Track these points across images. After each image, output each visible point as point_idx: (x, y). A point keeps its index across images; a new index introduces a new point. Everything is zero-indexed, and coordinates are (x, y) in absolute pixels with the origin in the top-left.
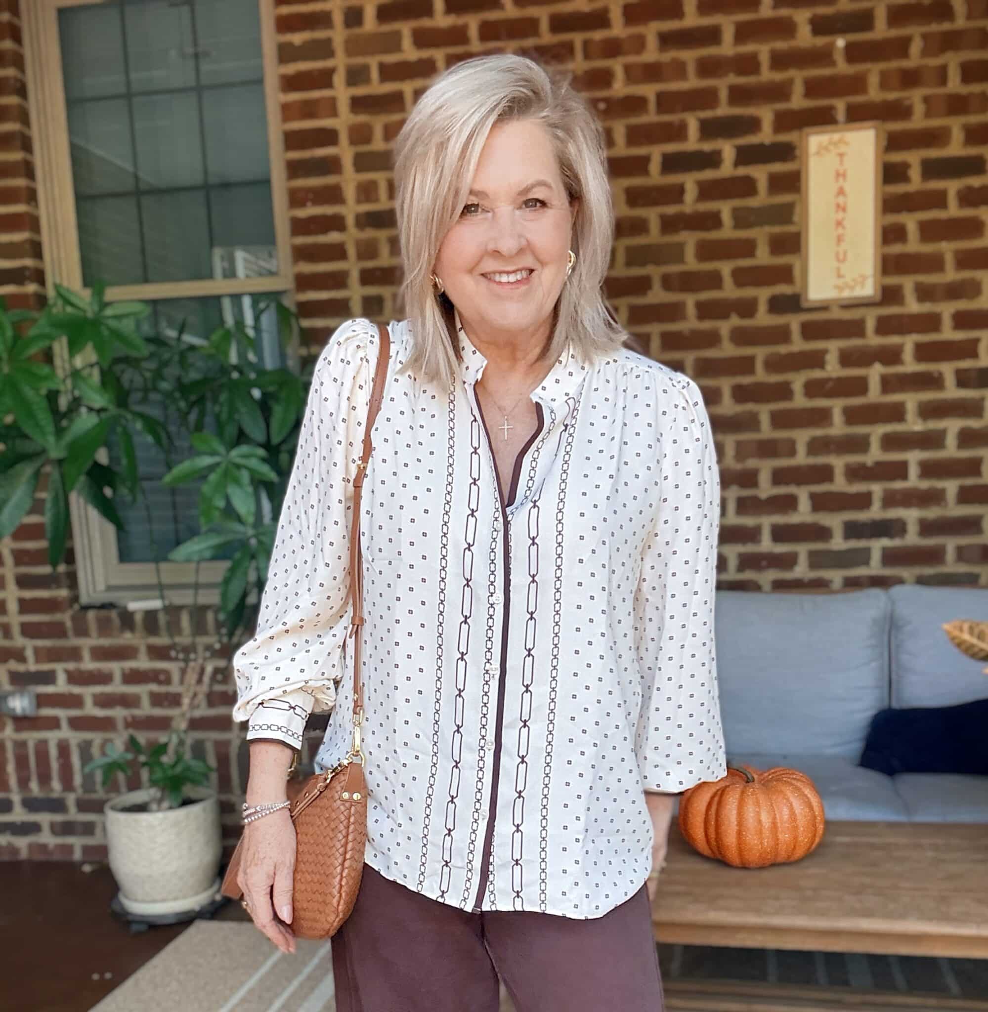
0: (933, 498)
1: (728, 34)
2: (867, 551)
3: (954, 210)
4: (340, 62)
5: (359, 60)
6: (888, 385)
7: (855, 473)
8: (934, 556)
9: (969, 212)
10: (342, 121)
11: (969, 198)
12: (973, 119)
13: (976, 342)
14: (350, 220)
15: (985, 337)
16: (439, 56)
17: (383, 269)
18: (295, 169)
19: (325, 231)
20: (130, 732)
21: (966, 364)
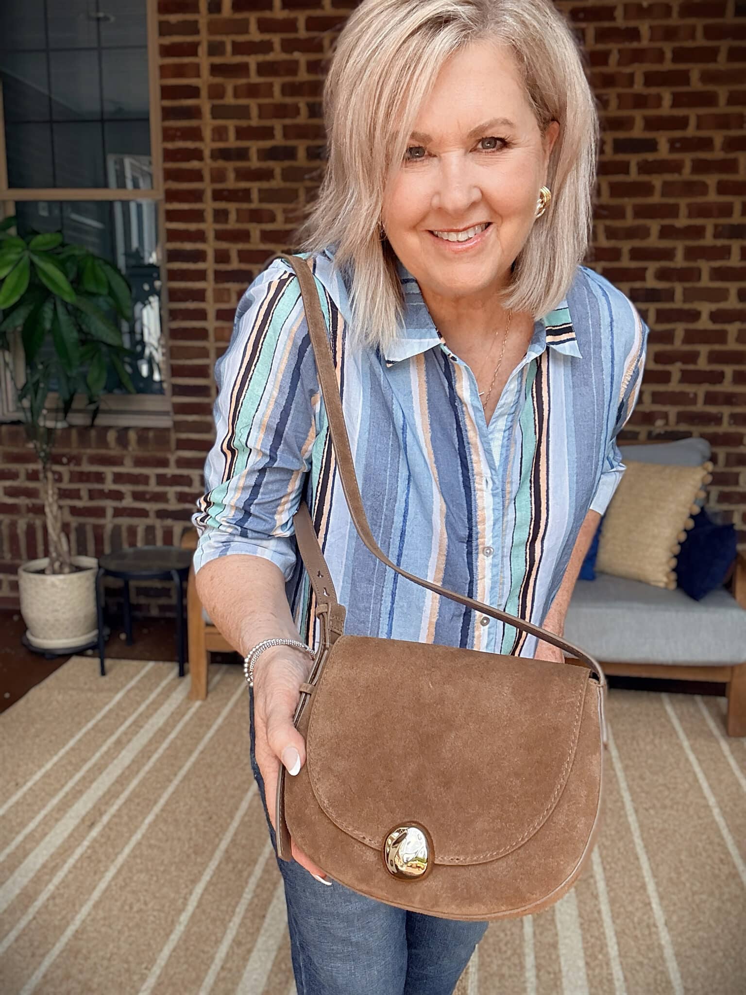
3: (634, 175)
4: (204, 38)
5: (218, 38)
9: (645, 178)
10: (204, 80)
11: (645, 168)
12: (651, 112)
13: (645, 269)
14: (207, 153)
15: (652, 267)
16: (276, 39)
17: (229, 191)
18: (168, 113)
19: (188, 160)
20: (31, 515)
21: (637, 285)
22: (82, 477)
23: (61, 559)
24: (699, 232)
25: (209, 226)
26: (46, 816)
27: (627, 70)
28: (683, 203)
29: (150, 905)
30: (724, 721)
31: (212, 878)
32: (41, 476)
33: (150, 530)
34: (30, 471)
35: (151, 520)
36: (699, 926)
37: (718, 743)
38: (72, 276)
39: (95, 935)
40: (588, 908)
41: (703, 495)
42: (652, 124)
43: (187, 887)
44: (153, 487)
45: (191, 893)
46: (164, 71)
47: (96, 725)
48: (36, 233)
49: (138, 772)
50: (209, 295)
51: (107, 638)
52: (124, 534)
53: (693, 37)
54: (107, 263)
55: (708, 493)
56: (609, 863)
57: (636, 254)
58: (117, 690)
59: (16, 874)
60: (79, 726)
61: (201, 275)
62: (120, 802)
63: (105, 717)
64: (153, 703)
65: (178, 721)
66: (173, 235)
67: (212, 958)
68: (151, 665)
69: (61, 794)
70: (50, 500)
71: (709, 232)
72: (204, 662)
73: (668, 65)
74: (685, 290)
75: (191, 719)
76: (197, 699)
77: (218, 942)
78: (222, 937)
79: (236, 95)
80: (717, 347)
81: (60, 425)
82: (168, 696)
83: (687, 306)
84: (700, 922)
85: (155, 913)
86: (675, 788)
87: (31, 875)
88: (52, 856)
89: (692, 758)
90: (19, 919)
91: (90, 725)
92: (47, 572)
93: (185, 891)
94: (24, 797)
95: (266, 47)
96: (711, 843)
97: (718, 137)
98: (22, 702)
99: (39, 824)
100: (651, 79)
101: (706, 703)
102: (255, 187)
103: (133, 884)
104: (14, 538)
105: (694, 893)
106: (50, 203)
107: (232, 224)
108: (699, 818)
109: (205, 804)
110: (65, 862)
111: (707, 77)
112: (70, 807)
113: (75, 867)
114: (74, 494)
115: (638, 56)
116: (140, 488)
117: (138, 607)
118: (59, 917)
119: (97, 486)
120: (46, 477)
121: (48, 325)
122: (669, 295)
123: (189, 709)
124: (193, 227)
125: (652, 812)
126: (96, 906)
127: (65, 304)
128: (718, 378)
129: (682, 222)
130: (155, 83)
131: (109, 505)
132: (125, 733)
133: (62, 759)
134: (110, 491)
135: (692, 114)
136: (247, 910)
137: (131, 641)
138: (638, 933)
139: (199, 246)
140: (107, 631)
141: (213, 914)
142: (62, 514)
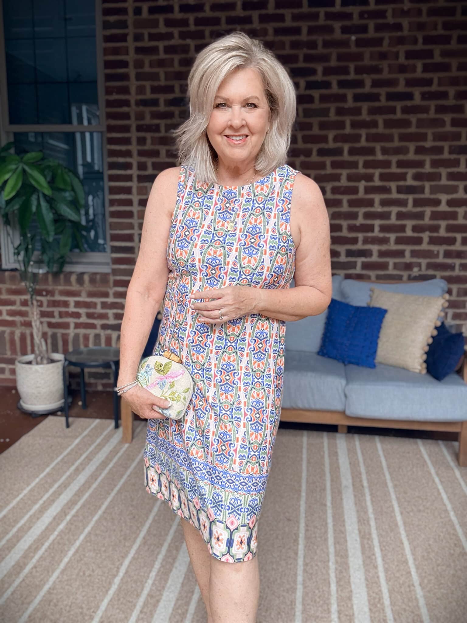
0: (384, 241)
1: (305, 30)
2: (355, 263)
3: (399, 115)
4: (131, 31)
5: (139, 31)
6: (368, 190)
7: (352, 228)
8: (384, 266)
9: (406, 116)
10: (131, 57)
11: (406, 110)
12: (409, 76)
13: (406, 174)
14: (133, 102)
15: (411, 172)
16: (176, 31)
17: (146, 125)
18: (109, 78)
19: (121, 106)
20: (23, 328)
21: (401, 183)
22: (55, 304)
23: (42, 355)
24: (440, 150)
25: (134, 148)
26: (31, 516)
27: (395, 50)
28: (430, 132)
29: (96, 572)
30: (457, 456)
31: (135, 554)
32: (30, 303)
33: (97, 336)
34: (23, 300)
35: (98, 331)
36: (442, 586)
37: (453, 469)
38: (49, 179)
39: (61, 591)
40: (371, 575)
41: (443, 314)
42: (410, 83)
43: (119, 560)
44: (99, 310)
45: (121, 564)
46: (106, 51)
47: (63, 459)
48: (26, 152)
49: (89, 488)
50: (134, 190)
51: (70, 404)
52: (81, 339)
53: (436, 29)
54: (70, 171)
55: (446, 314)
56: (384, 546)
57: (400, 164)
58: (76, 437)
59: (12, 552)
60: (52, 459)
61: (129, 178)
62: (77, 507)
63: (69, 454)
64: (99, 445)
65: (115, 456)
66: (112, 153)
67: (135, 606)
68: (97, 421)
69: (41, 502)
70: (35, 318)
71: (446, 150)
72: (130, 419)
73: (420, 46)
74: (431, 187)
75: (122, 455)
76: (126, 442)
77: (138, 596)
78: (141, 593)
79: (151, 66)
80: (451, 222)
81: (41, 271)
82: (108, 441)
83: (433, 196)
84: (442, 584)
85: (99, 577)
86: (426, 499)
87: (22, 553)
88: (34, 541)
89: (437, 480)
90: (14, 580)
91: (59, 459)
92: (33, 363)
93: (118, 563)
94: (18, 504)
95: (170, 36)
96: (449, 534)
97: (452, 91)
98: (17, 444)
99: (27, 521)
100: (409, 55)
101: (446, 446)
102: (162, 123)
103: (85, 559)
104: (12, 342)
105: (438, 565)
106: (37, 134)
107: (148, 146)
108: (441, 518)
109: (131, 508)
110: (43, 544)
111: (444, 54)
112: (46, 510)
113: (49, 547)
114: (50, 315)
115: (401, 41)
116: (91, 311)
117: (90, 385)
118: (39, 579)
119: (63, 309)
120: (32, 304)
121: (34, 209)
122: (421, 190)
123: (121, 448)
124: (123, 148)
125: (412, 514)
126: (62, 572)
127: (45, 196)
128: (453, 241)
129: (429, 144)
130: (100, 59)
131: (72, 321)
132: (81, 464)
133: (42, 479)
134: (73, 313)
135: (435, 76)
136: (157, 575)
137: (85, 406)
138: (402, 590)
139: (128, 160)
140: (70, 400)
141: (135, 578)
142: (42, 326)
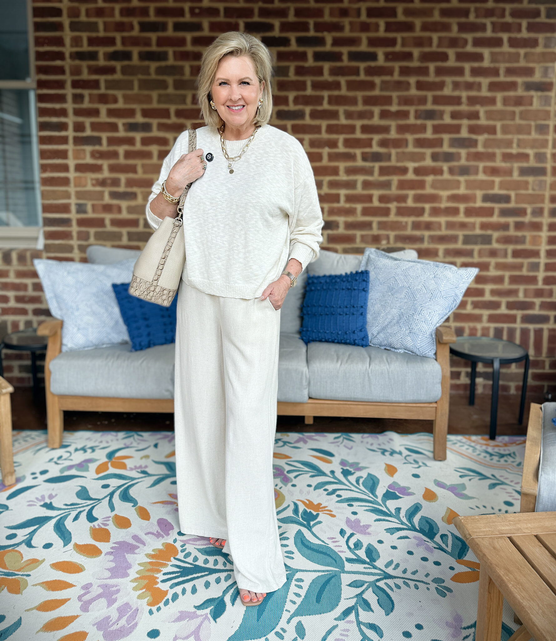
0: (350, 212)
3: (362, 77)
6: (331, 157)
8: (351, 239)
10: (65, 4)
12: (372, 35)
13: (371, 139)
15: (376, 138)
17: (84, 81)
18: (39, 27)
19: (54, 59)
21: (367, 150)
24: (405, 115)
25: (69, 106)
27: (356, 6)
28: (395, 95)
33: (29, 324)
35: (30, 317)
44: (30, 292)
50: (70, 154)
52: (10, 328)
57: (365, 129)
61: (64, 140)
66: (43, 112)
71: (412, 114)
73: (382, 4)
74: (397, 154)
79: (88, 15)
80: (419, 192)
83: (399, 164)
97: (416, 52)
100: (371, 13)
102: (102, 78)
107: (86, 104)
111: (408, 12)
116: (21, 293)
122: (388, 157)
124: (57, 106)
128: (421, 212)
129: (394, 108)
130: (29, 6)
135: (399, 36)
139: (63, 119)
